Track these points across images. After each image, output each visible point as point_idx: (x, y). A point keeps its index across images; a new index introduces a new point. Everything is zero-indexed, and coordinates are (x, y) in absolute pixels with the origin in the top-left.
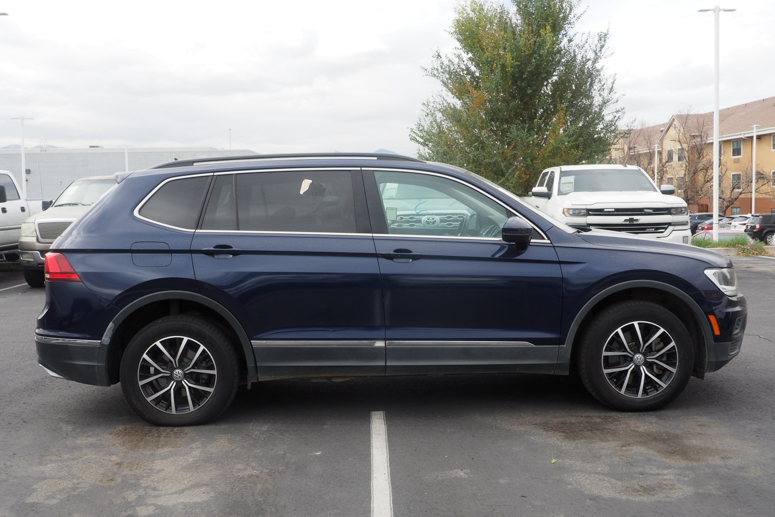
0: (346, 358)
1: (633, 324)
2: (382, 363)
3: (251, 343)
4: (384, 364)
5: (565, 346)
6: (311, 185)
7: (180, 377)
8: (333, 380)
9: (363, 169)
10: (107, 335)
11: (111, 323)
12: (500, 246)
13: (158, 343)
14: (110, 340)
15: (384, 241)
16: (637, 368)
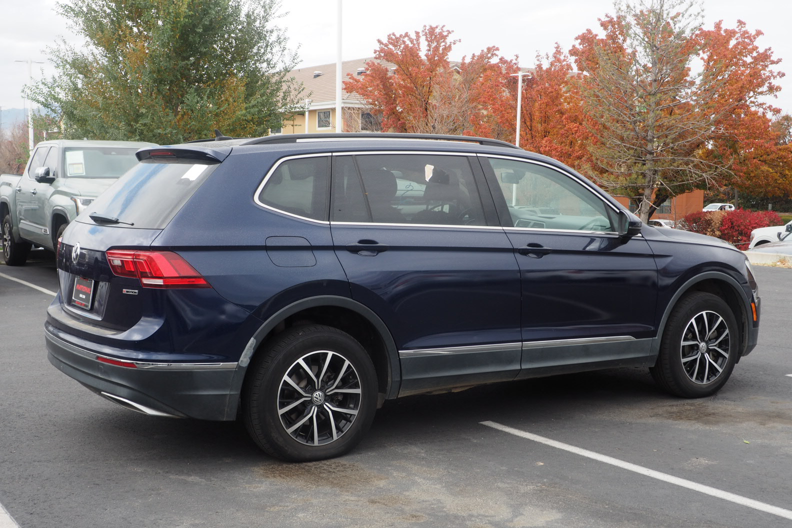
0: (486, 364)
1: (702, 314)
2: (517, 367)
3: (398, 353)
4: (520, 368)
5: (657, 338)
6: (435, 171)
7: (320, 400)
8: (453, 391)
9: (478, 155)
10: (246, 354)
11: (252, 339)
12: (590, 239)
13: (300, 361)
14: (249, 361)
15: (515, 235)
16: (702, 355)
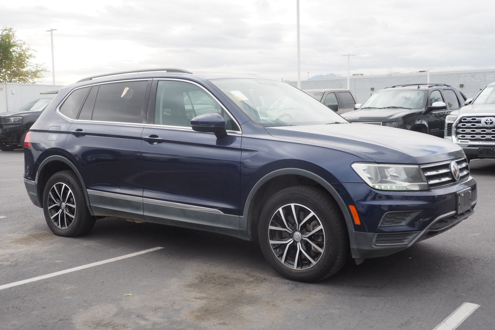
1: (290, 205)
2: (142, 213)
3: (87, 190)
5: (242, 217)
7: (64, 207)
8: (135, 222)
9: (154, 79)
10: (36, 179)
11: (37, 172)
16: (295, 243)
